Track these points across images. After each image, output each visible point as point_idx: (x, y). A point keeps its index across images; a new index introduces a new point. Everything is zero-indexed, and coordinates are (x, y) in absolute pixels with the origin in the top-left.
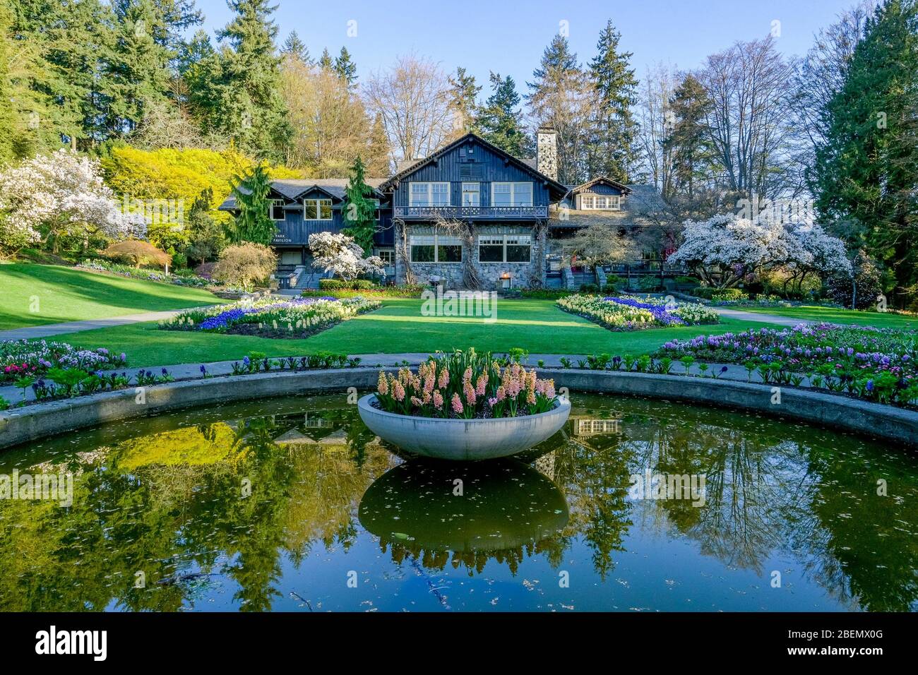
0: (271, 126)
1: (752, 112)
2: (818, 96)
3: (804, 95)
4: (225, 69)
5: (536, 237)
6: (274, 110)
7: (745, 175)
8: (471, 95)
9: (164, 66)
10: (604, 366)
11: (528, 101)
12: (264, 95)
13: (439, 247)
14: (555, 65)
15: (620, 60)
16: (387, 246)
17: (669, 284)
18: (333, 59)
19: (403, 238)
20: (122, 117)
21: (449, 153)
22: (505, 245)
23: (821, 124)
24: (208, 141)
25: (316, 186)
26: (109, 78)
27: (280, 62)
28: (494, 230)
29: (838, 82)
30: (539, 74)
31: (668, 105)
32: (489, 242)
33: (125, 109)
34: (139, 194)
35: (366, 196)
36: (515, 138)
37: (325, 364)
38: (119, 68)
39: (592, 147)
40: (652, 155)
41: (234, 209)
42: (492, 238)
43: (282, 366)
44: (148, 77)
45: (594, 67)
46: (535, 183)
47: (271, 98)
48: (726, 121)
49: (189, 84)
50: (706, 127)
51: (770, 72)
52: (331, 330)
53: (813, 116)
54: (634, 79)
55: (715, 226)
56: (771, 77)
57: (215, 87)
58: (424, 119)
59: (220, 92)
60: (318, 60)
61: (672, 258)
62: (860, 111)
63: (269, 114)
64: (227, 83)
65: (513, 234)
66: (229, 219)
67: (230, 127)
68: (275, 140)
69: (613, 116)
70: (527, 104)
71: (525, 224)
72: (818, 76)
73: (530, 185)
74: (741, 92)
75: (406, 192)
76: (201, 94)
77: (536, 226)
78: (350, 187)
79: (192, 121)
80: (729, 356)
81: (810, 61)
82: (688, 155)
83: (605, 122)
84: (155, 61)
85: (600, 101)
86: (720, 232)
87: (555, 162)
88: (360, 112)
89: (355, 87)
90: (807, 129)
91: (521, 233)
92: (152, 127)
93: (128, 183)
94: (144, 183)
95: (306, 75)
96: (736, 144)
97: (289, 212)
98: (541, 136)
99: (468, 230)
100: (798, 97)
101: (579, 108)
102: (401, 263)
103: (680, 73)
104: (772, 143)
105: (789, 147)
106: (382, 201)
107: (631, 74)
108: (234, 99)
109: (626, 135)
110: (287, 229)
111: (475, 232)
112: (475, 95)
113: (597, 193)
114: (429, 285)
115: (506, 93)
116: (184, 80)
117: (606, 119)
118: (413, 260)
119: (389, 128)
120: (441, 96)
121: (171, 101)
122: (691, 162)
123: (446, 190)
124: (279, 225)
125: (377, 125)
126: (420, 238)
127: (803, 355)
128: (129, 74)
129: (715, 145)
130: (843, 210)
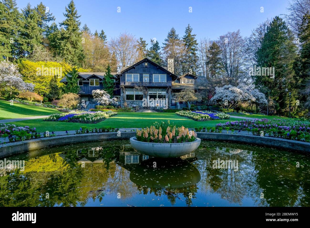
0: (77, 55)
1: (234, 54)
2: (253, 49)
3: (249, 49)
4: (62, 35)
5: (167, 92)
6: (79, 49)
7: (232, 74)
8: (145, 47)
9: (41, 34)
10: (200, 131)
11: (163, 49)
12: (75, 45)
13: (136, 95)
14: (171, 38)
15: (192, 37)
16: (118, 95)
17: (211, 108)
18: (99, 33)
19: (123, 92)
20: (26, 50)
21: (139, 64)
22: (157, 95)
23: (255, 58)
24: (55, 59)
25: (94, 75)
26: (21, 37)
27: (81, 34)
28: (154, 90)
29: (259, 45)
30: (166, 40)
31: (207, 51)
32: (152, 94)
33: (26, 48)
34: (31, 77)
35: (111, 78)
36: (159, 61)
37: (107, 131)
38: (25, 34)
39: (184, 64)
40: (202, 67)
41: (65, 82)
42: (153, 92)
43: (92, 131)
44: (35, 38)
45: (184, 39)
46: (167, 74)
47: (78, 46)
48: (226, 57)
49: (49, 40)
50: (220, 58)
51: (239, 41)
52: (104, 121)
53: (252, 56)
54: (197, 43)
55: (225, 89)
56: (239, 43)
57: (58, 41)
58: (129, 54)
59: (60, 43)
60: (94, 34)
61: (212, 99)
62: (266, 54)
63: (77, 51)
64: (63, 40)
65: (160, 91)
66: (64, 85)
67: (63, 55)
68: (79, 59)
69: (190, 54)
70: (163, 50)
71: (164, 88)
72: (253, 43)
73: (165, 76)
74: (230, 47)
75: (125, 77)
76: (53, 44)
77: (168, 88)
78: (106, 75)
79: (50, 52)
80: (238, 128)
81: (251, 39)
82: (214, 67)
83: (188, 56)
84: (38, 32)
85: (186, 49)
86: (227, 90)
87: (173, 68)
88: (108, 51)
89: (106, 43)
90: (251, 59)
91: (163, 91)
92: (36, 54)
93: (27, 73)
94: (33, 73)
95: (90, 38)
96: (229, 64)
97: (84, 83)
98: (169, 60)
99: (145, 90)
100: (247, 49)
101: (179, 51)
102: (123, 100)
103: (211, 41)
104: (240, 64)
105: (245, 65)
106: (116, 80)
107: (196, 41)
108: (65, 46)
109: (194, 60)
110: (83, 89)
111: (147, 90)
112: (146, 46)
113: (187, 78)
114: (132, 108)
115: (156, 46)
116: (48, 39)
117: (188, 55)
118: (127, 100)
119: (118, 56)
120: (135, 46)
121: (43, 46)
122: (215, 69)
123: (138, 76)
124: (81, 87)
125: (114, 55)
126: (129, 92)
127: (262, 127)
128: (28, 36)
129: (223, 64)
130: (262, 85)
